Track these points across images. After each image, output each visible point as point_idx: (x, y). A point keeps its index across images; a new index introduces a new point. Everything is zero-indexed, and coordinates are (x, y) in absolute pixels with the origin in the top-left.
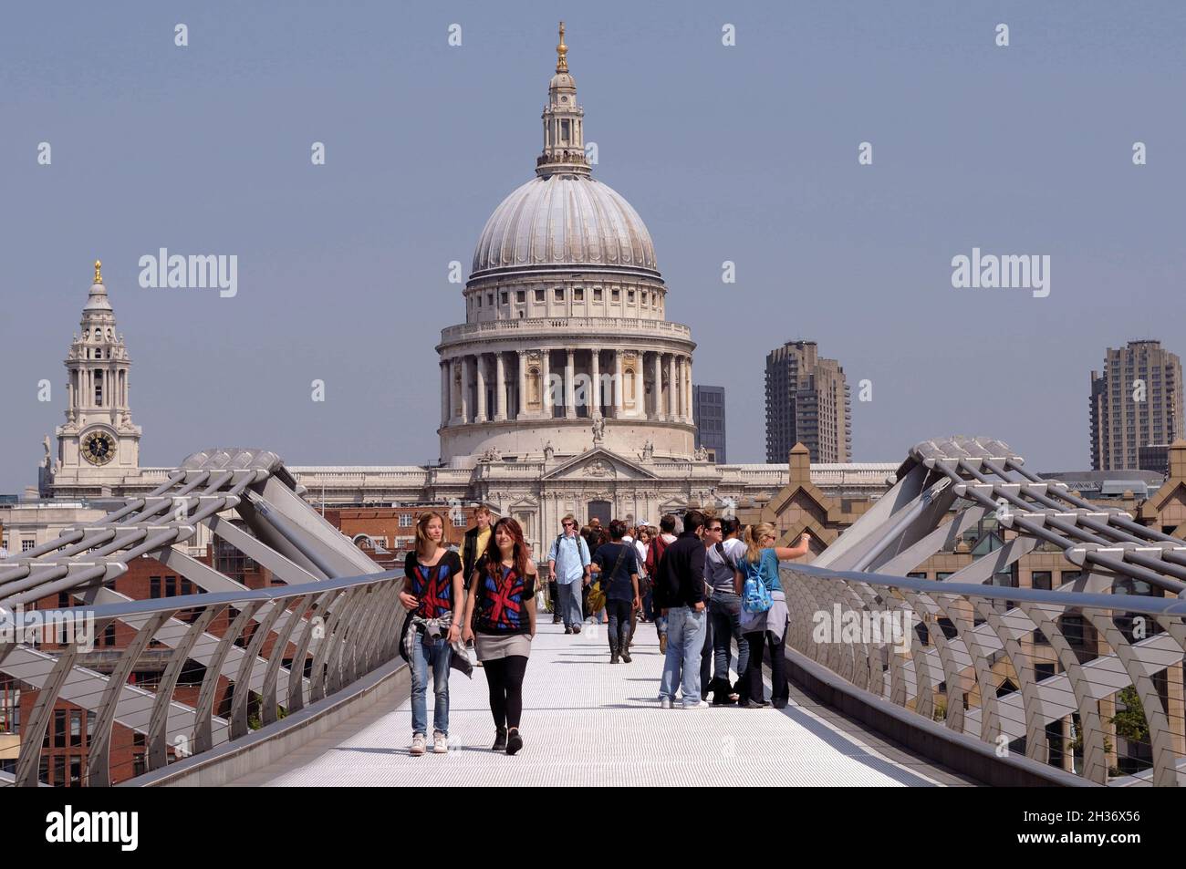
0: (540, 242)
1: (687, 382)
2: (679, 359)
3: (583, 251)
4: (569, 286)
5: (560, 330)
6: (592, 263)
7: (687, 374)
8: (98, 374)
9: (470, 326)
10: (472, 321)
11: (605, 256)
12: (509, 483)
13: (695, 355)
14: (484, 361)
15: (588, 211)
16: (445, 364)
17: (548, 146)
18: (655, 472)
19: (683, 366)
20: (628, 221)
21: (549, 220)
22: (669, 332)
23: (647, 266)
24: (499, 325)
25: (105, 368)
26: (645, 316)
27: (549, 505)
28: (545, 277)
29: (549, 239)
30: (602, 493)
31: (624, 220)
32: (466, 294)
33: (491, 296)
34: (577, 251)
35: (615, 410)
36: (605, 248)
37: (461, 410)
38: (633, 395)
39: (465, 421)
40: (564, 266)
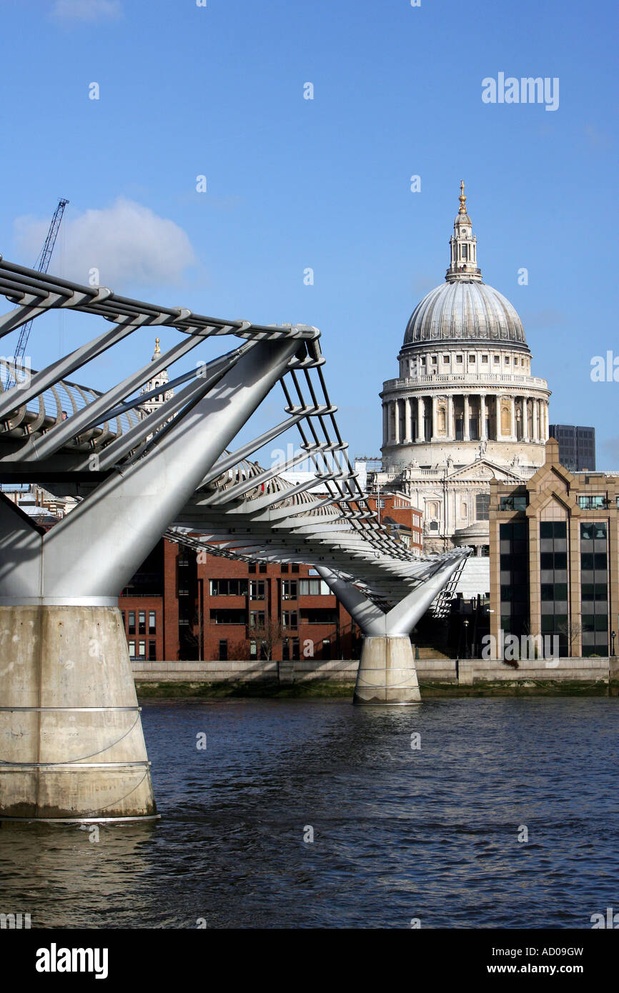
1: (545, 417)
2: (539, 400)
3: (475, 330)
4: (466, 353)
5: (459, 382)
6: (481, 337)
7: (545, 411)
9: (401, 379)
10: (403, 376)
14: (410, 402)
15: (479, 304)
16: (385, 405)
17: (453, 262)
18: (520, 475)
19: (542, 405)
20: (505, 311)
22: (533, 383)
23: (518, 340)
24: (420, 379)
26: (517, 373)
27: (450, 497)
28: (450, 347)
29: (453, 322)
30: (485, 489)
31: (503, 310)
32: (399, 358)
33: (414, 360)
34: (471, 330)
35: (496, 434)
36: (490, 328)
37: (395, 435)
38: (508, 425)
39: (398, 442)
40: (462, 340)
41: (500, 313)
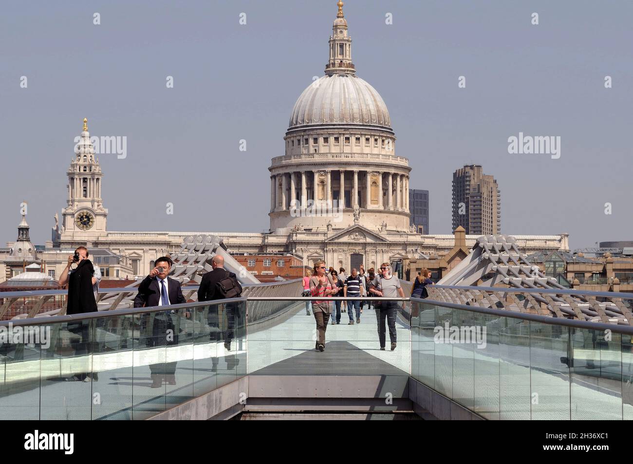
0: (327, 111)
1: (406, 189)
2: (402, 176)
3: (350, 116)
4: (342, 135)
5: (337, 160)
6: (355, 123)
7: (406, 184)
8: (85, 180)
9: (287, 157)
10: (289, 154)
11: (362, 120)
12: (308, 243)
13: (411, 174)
14: (295, 176)
15: (353, 95)
16: (273, 177)
17: (332, 58)
18: (387, 238)
19: (404, 180)
20: (375, 100)
21: (331, 99)
22: (397, 161)
23: (385, 125)
24: (303, 156)
25: (89, 177)
26: (384, 152)
27: (329, 255)
28: (329, 130)
29: (331, 110)
30: (358, 249)
31: (373, 99)
32: (285, 139)
33: (299, 141)
34: (347, 116)
35: (366, 203)
36: (362, 115)
37: (282, 203)
38: (377, 196)
39: (284, 209)
40: (339, 125)
41: (370, 102)
